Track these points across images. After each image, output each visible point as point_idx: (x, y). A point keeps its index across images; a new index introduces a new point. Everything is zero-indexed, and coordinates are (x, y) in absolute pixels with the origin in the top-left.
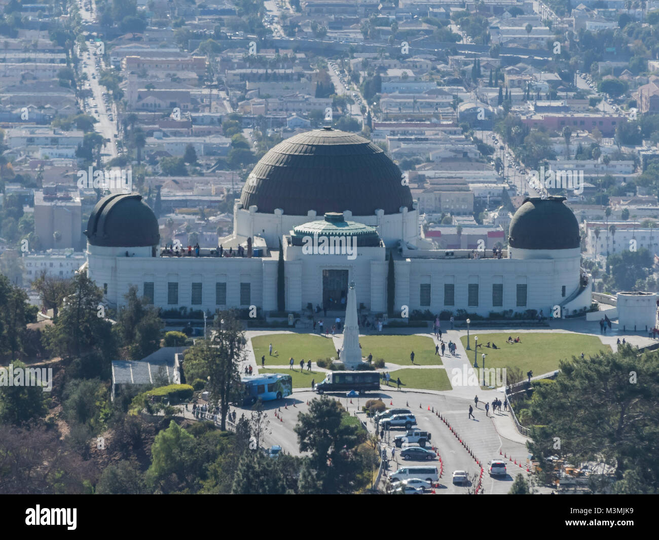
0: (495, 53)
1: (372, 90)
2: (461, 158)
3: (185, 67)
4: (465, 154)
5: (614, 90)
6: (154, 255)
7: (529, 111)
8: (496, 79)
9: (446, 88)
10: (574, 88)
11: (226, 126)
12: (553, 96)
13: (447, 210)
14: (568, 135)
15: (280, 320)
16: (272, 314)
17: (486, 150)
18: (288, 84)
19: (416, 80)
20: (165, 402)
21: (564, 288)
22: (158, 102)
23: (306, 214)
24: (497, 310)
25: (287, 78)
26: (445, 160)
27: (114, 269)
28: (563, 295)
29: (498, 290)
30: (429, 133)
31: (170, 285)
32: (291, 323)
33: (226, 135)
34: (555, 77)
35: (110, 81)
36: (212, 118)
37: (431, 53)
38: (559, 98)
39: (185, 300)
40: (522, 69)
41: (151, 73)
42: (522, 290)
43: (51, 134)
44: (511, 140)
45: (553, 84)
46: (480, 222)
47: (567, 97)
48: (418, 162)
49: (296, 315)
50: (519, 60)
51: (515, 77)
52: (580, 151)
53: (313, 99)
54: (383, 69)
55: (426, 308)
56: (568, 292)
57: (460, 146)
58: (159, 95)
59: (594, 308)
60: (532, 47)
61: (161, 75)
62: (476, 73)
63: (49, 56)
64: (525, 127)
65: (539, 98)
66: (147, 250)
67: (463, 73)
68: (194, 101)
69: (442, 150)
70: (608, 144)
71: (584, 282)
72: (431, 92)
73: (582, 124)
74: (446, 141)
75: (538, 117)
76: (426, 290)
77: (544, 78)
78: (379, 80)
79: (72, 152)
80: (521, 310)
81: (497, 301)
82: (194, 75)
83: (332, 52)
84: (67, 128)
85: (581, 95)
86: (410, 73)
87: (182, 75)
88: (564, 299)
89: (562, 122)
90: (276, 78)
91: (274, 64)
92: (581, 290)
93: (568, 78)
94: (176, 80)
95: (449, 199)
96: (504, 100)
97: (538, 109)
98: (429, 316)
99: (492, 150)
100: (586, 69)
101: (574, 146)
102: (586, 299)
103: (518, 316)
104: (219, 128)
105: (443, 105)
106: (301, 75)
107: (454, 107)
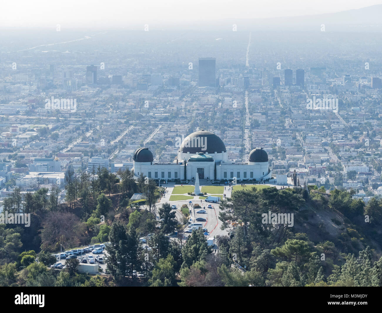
0: (331, 131)
1: (305, 138)
2: (321, 152)
3: (267, 134)
4: (322, 151)
5: (356, 138)
6: (151, 164)
7: (336, 142)
8: (331, 136)
9: (320, 138)
10: (347, 138)
11: (273, 145)
12: (342, 139)
13: (315, 163)
14: (343, 147)
15: (184, 182)
16: (182, 180)
17: (326, 150)
18: (287, 137)
19: (314, 136)
20: (137, 205)
21: (263, 173)
22: (259, 141)
23: (196, 153)
24: (245, 179)
25: (287, 136)
26: (317, 152)
27: (141, 168)
28: (263, 175)
29: (245, 173)
30: (314, 147)
31: (155, 173)
32: (187, 183)
33: (272, 148)
34: (343, 135)
35: (250, 137)
36: (269, 144)
37: (318, 131)
38: (344, 140)
39: (160, 177)
40: (337, 134)
41: (259, 135)
42: (252, 173)
43: (234, 148)
44: (332, 148)
45: (343, 137)
46: (322, 165)
47: (345, 140)
48: (311, 153)
49: (189, 180)
50: (336, 132)
51: (335, 136)
52: (346, 150)
53: (292, 140)
54: (308, 134)
55: (226, 178)
56: (265, 174)
57: (320, 149)
58: (260, 140)
59: (272, 178)
60: (340, 129)
61: (261, 136)
62: (327, 135)
63: (238, 132)
64: (334, 146)
65: (339, 140)
66: (150, 163)
67: (324, 135)
68: (266, 141)
69: (317, 150)
70: (352, 149)
71: (269, 171)
72: (317, 139)
73: (347, 145)
74: (318, 148)
75: (338, 143)
76: (225, 173)
77: (341, 136)
78: (306, 136)
79: (238, 151)
80: (252, 179)
81: (245, 176)
82: (268, 136)
83: (298, 131)
84: (238, 146)
85: (348, 139)
86: (313, 135)
87: (265, 135)
88: (263, 176)
89: (343, 144)
90: (284, 136)
91: (284, 133)
92: (269, 173)
93: (346, 136)
94: (264, 137)
95: (316, 160)
96: (332, 140)
97: (338, 142)
98: (226, 181)
99: (327, 150)
100: (350, 134)
101: (344, 150)
102: (270, 176)
103: (251, 180)
104: (271, 146)
105: (319, 141)
106: (290, 135)
107: (321, 141)
